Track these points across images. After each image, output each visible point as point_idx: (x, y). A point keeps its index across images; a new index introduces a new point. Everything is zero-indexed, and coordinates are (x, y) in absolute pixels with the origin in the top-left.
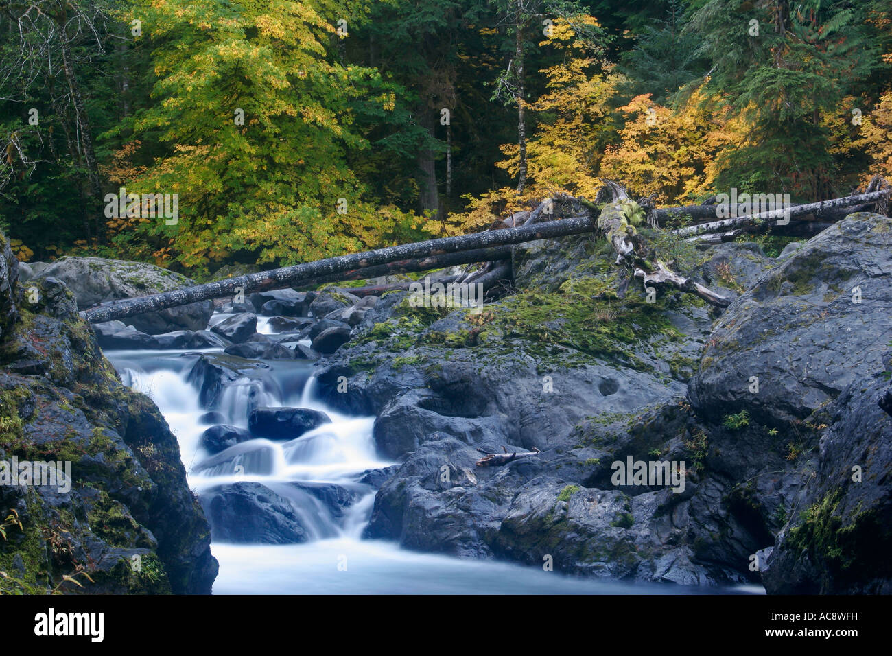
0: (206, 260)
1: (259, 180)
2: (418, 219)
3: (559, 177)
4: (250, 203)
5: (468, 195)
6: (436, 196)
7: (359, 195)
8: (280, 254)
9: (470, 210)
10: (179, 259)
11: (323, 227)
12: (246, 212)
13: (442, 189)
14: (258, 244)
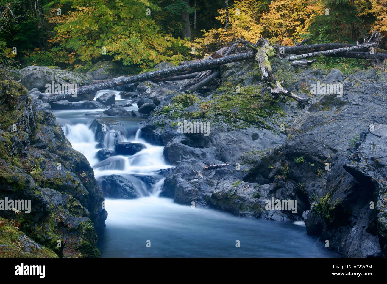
0: (90, 58)
1: (114, 24)
2: (182, 41)
3: (243, 24)
4: (110, 35)
5: (203, 31)
6: (189, 30)
7: (156, 31)
8: (123, 57)
9: (204, 37)
10: (80, 58)
11: (141, 46)
12: (108, 39)
13: (192, 27)
14: (113, 53)
